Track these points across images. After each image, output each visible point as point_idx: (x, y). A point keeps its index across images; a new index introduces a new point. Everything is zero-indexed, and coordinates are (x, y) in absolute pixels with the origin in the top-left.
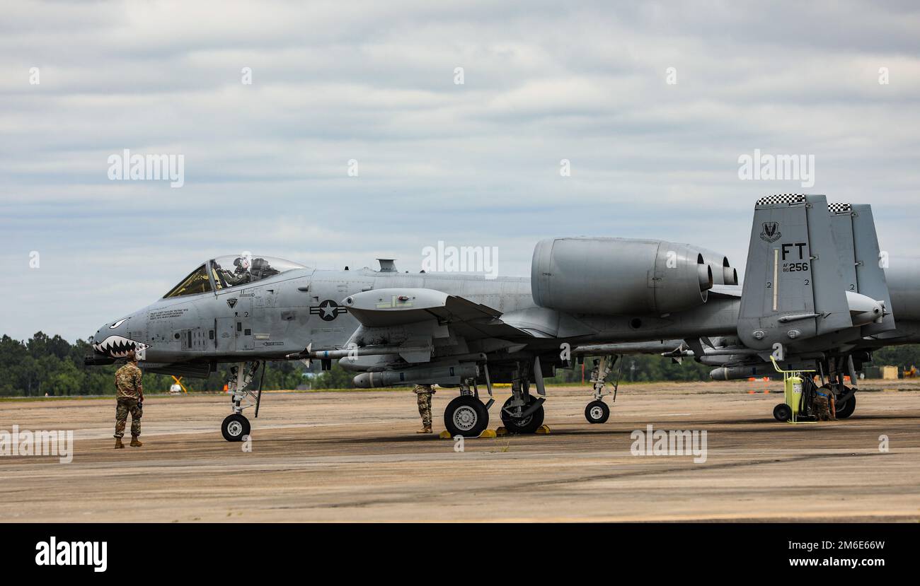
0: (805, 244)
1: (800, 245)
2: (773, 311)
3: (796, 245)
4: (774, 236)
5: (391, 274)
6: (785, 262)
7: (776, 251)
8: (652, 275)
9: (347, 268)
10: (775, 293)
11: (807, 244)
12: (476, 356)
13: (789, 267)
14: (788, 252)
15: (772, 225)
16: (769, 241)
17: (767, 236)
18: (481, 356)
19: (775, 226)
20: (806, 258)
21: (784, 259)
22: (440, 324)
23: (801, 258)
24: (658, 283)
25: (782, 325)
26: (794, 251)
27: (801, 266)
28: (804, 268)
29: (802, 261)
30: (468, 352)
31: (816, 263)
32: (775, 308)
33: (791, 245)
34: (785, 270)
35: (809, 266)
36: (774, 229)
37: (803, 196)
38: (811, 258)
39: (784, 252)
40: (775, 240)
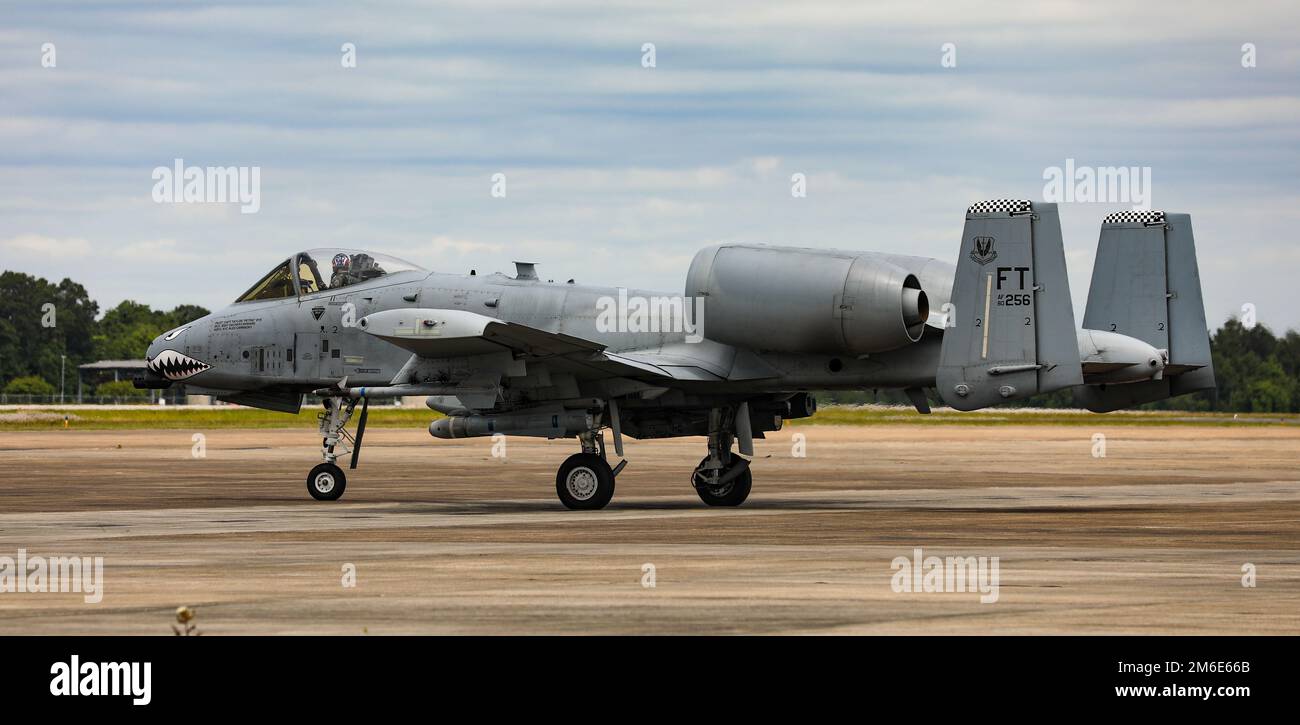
0: (1027, 269)
1: (1022, 270)
2: (982, 359)
3: (1016, 269)
4: (988, 256)
5: (530, 282)
6: (999, 292)
7: (990, 278)
8: (839, 302)
9: (473, 273)
10: (986, 334)
11: (1031, 269)
12: (587, 401)
13: (1004, 299)
14: (1004, 279)
15: (986, 241)
16: (981, 262)
17: (978, 255)
18: (595, 401)
19: (989, 242)
20: (1029, 289)
21: (999, 287)
22: (515, 358)
23: (1022, 288)
24: (847, 313)
25: (992, 378)
26: (1013, 277)
27: (1021, 298)
28: (1025, 301)
29: (1023, 293)
30: (578, 395)
31: (1041, 296)
32: (984, 356)
33: (1010, 269)
34: (999, 303)
35: (1031, 299)
36: (988, 246)
37: (1028, 203)
38: (1035, 288)
39: (1000, 279)
40: (990, 260)
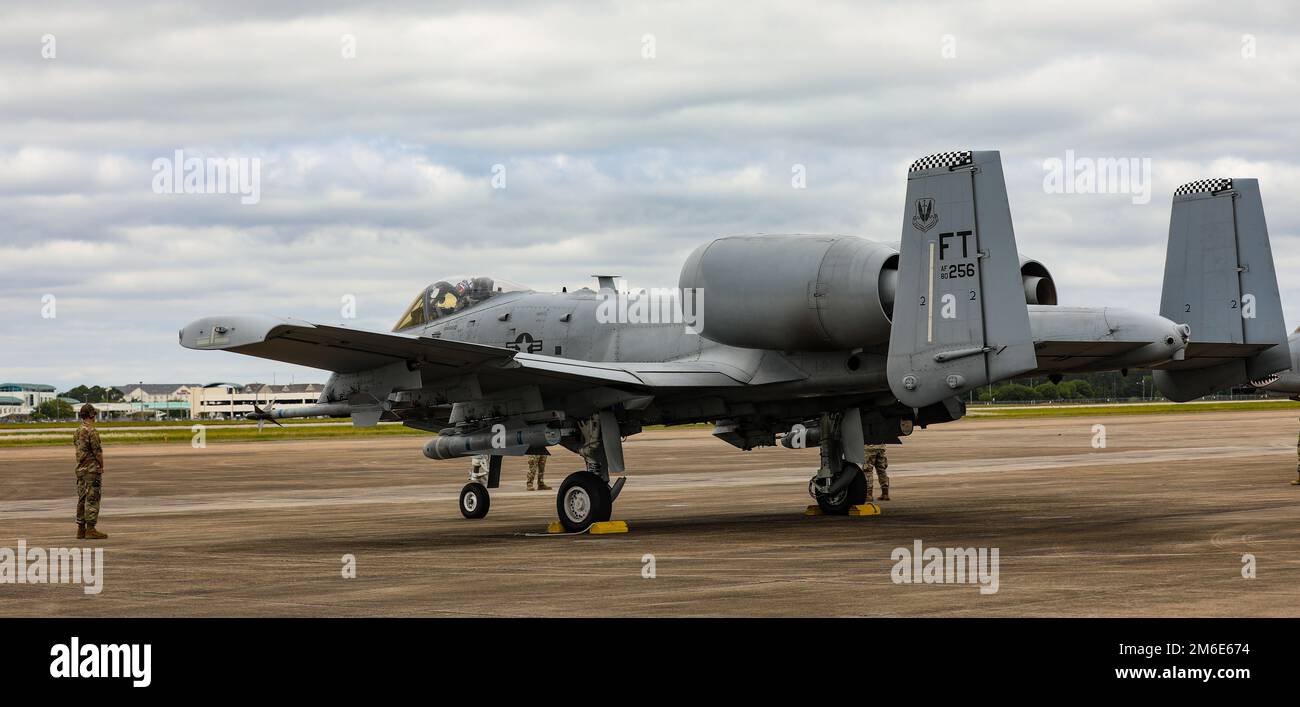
0: (970, 233)
1: (964, 234)
2: (929, 344)
3: (959, 234)
4: (929, 221)
6: (943, 263)
7: (932, 246)
8: (813, 290)
9: (564, 290)
10: (930, 315)
11: (974, 232)
12: (547, 415)
13: (948, 271)
14: (947, 246)
15: (927, 204)
16: (923, 229)
17: (920, 221)
18: (554, 413)
19: (930, 204)
20: (972, 257)
21: (942, 258)
22: (411, 369)
23: (965, 256)
24: (822, 302)
25: (940, 366)
26: (955, 243)
27: (964, 268)
28: (969, 272)
29: (966, 261)
31: (985, 263)
32: (930, 340)
33: (951, 235)
34: (943, 276)
35: (976, 269)
36: (929, 209)
37: (968, 154)
38: (980, 255)
39: (943, 247)
40: (931, 226)
